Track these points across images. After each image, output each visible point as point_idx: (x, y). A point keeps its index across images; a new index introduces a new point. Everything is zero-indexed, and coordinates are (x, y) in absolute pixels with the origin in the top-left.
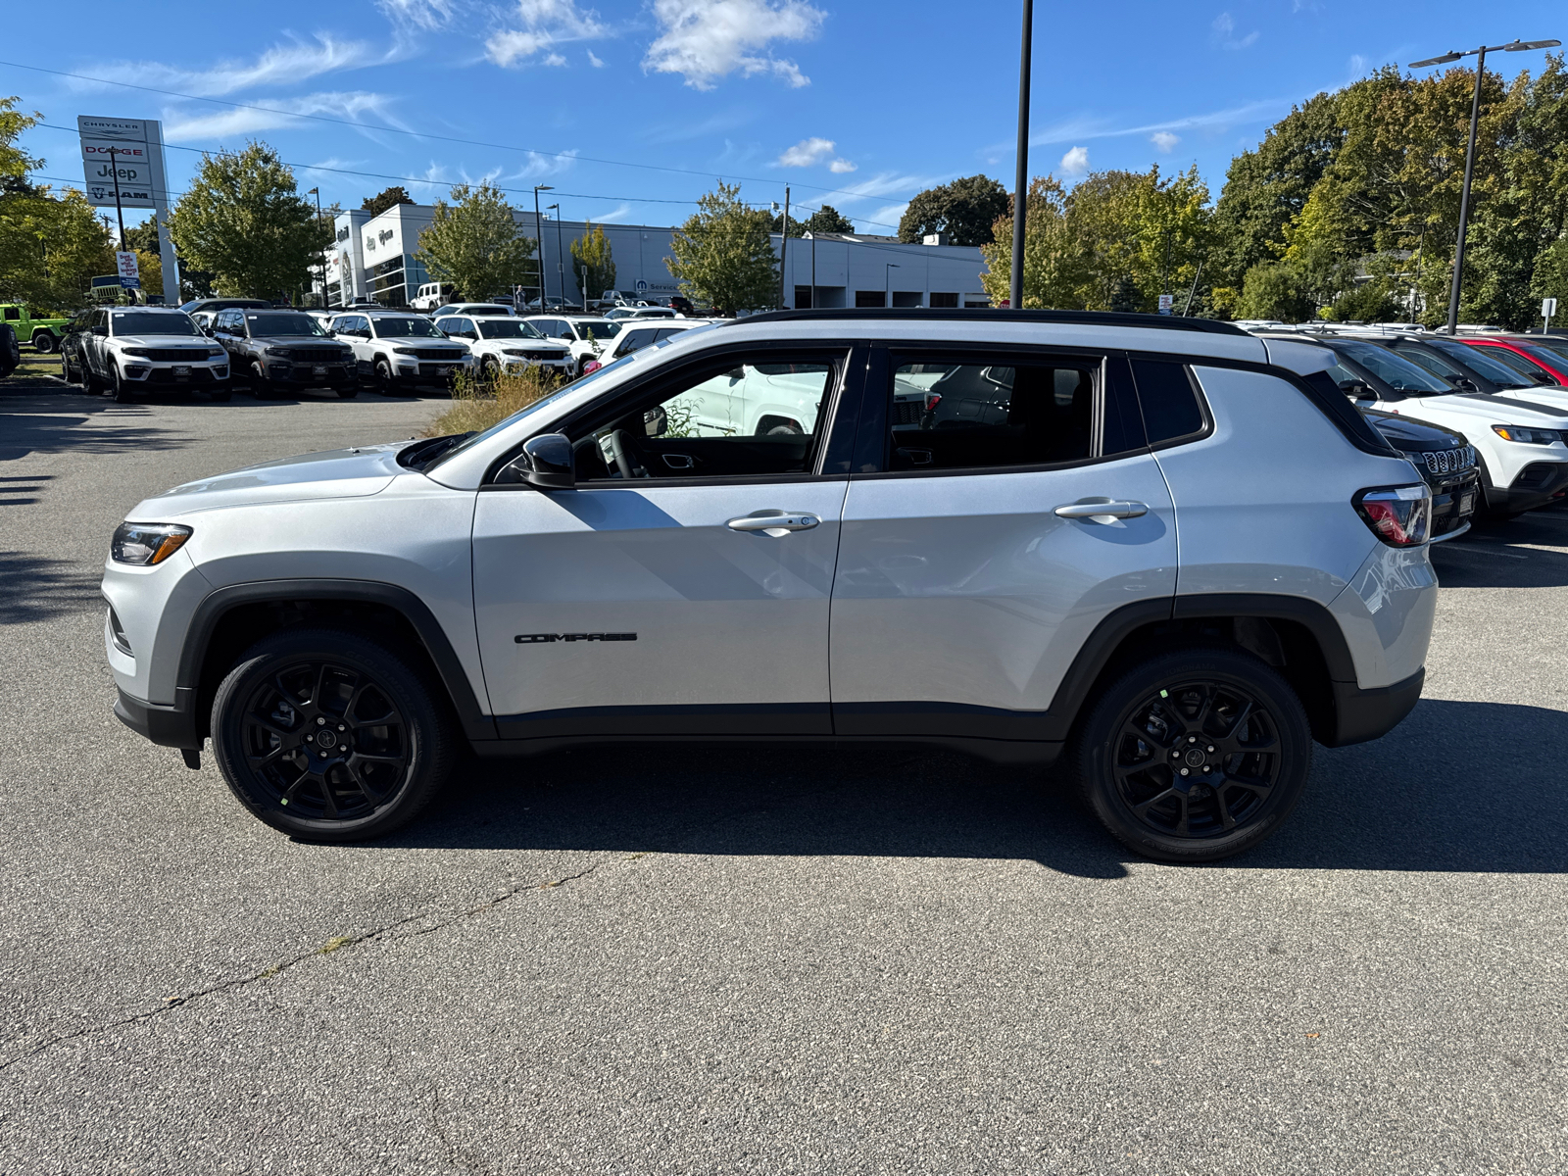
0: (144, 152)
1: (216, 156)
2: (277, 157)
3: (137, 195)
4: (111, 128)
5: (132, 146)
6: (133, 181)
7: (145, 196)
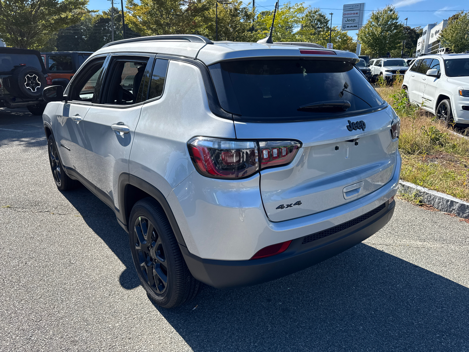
0: (359, 13)
1: (376, 11)
2: (395, 9)
3: (354, 26)
4: (351, 7)
5: (355, 12)
6: (354, 22)
7: (356, 26)
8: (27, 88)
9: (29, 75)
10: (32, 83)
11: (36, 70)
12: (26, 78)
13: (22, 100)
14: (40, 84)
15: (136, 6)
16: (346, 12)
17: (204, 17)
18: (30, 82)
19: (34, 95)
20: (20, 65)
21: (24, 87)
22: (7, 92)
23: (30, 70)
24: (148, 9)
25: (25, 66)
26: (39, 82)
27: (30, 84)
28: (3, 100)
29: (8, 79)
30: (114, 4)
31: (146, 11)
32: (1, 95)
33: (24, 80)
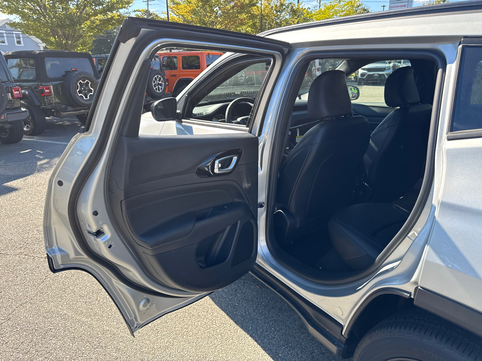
5: (403, 4)
8: (80, 95)
9: (82, 80)
10: (84, 90)
11: (88, 74)
12: (78, 84)
13: (74, 108)
14: (92, 90)
15: (179, 5)
16: (393, 5)
17: (251, 14)
18: (83, 89)
19: (86, 103)
20: (71, 71)
21: (76, 94)
22: (57, 100)
23: (82, 76)
24: (192, 7)
25: (77, 70)
26: (92, 88)
27: (83, 90)
28: (54, 109)
29: (59, 86)
30: (149, 5)
31: (190, 9)
32: (52, 104)
33: (77, 87)
